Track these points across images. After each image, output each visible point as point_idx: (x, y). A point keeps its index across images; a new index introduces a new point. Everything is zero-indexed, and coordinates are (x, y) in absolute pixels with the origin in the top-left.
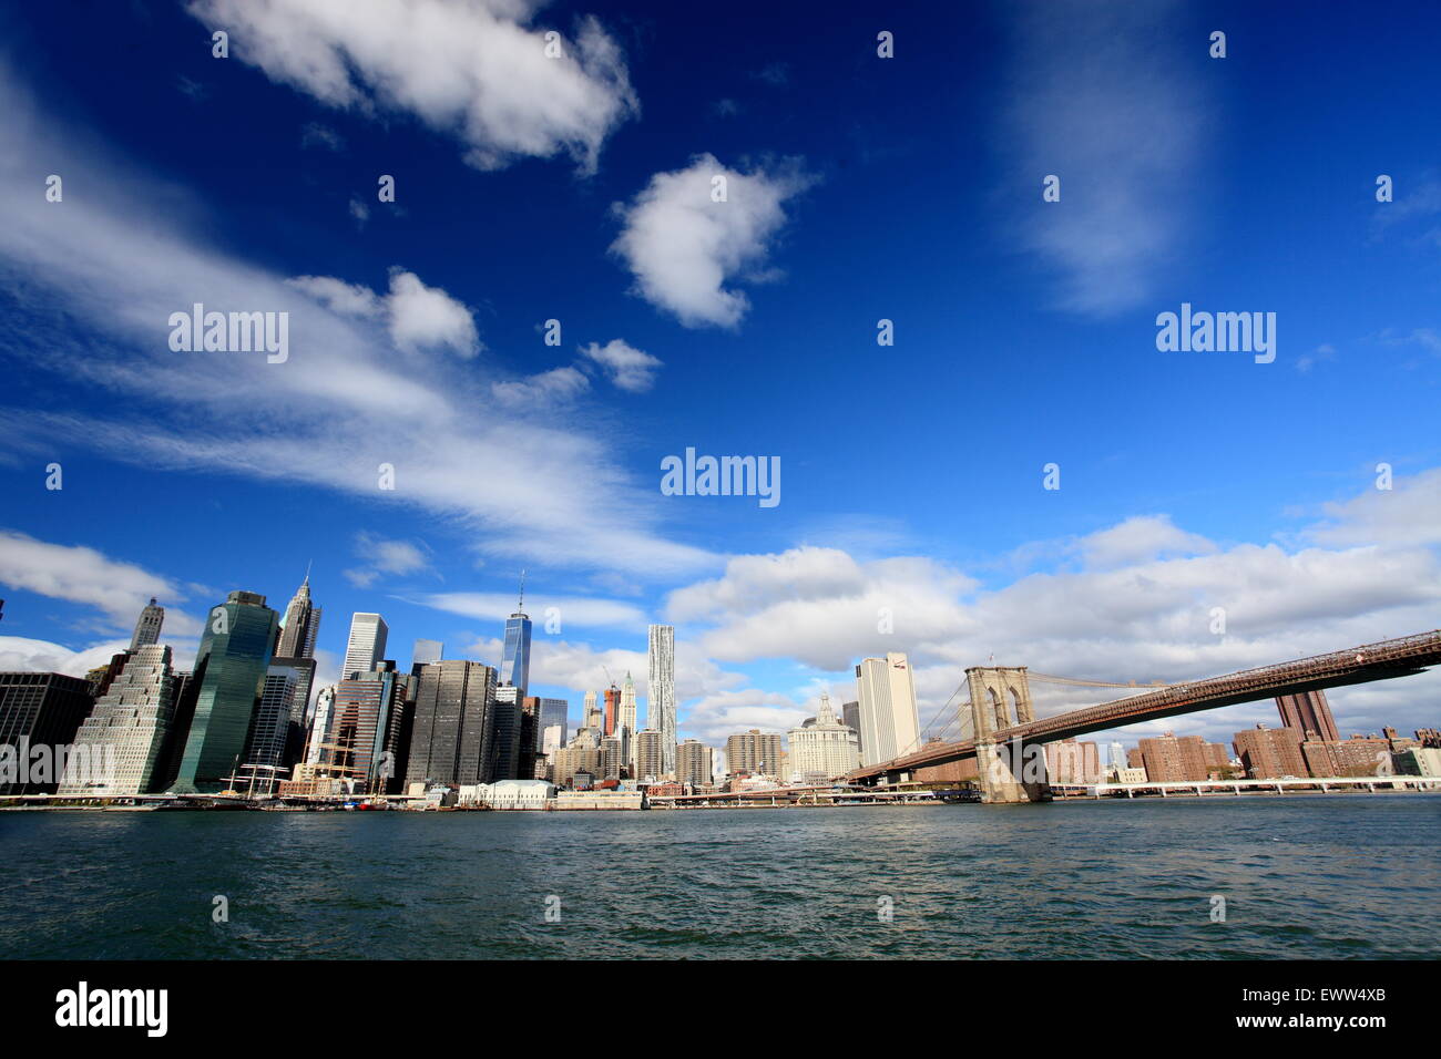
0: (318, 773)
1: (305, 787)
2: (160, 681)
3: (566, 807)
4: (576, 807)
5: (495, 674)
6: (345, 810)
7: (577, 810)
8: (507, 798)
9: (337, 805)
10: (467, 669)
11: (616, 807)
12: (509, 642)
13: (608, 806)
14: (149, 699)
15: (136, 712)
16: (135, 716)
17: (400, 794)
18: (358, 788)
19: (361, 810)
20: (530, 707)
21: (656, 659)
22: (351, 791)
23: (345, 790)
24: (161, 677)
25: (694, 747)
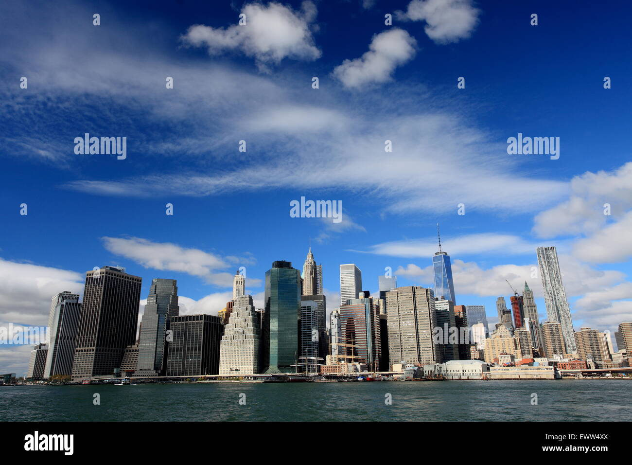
0: (340, 360)
1: (334, 368)
2: (251, 314)
3: (497, 377)
4: (504, 377)
5: (432, 293)
6: (358, 381)
7: (506, 379)
8: (455, 372)
9: (354, 379)
10: (414, 292)
11: (535, 377)
12: (437, 270)
13: (529, 377)
14: (247, 324)
15: (244, 332)
16: (243, 333)
17: (388, 371)
18: (363, 368)
19: (367, 381)
20: (459, 312)
21: (545, 271)
22: (360, 370)
23: (356, 370)
24: (251, 312)
25: (589, 333)
